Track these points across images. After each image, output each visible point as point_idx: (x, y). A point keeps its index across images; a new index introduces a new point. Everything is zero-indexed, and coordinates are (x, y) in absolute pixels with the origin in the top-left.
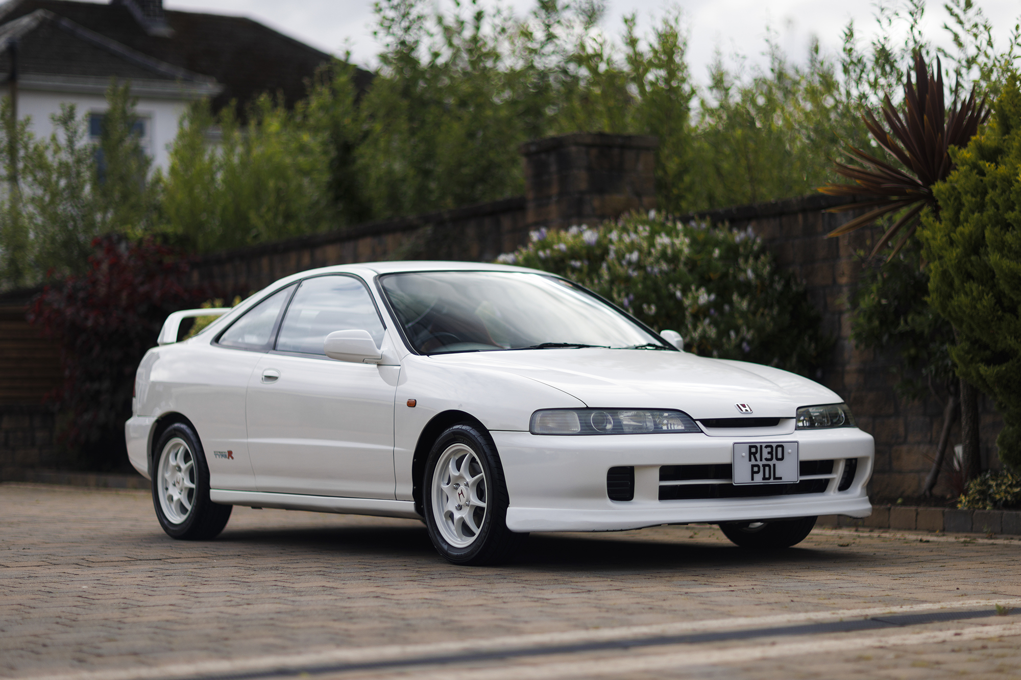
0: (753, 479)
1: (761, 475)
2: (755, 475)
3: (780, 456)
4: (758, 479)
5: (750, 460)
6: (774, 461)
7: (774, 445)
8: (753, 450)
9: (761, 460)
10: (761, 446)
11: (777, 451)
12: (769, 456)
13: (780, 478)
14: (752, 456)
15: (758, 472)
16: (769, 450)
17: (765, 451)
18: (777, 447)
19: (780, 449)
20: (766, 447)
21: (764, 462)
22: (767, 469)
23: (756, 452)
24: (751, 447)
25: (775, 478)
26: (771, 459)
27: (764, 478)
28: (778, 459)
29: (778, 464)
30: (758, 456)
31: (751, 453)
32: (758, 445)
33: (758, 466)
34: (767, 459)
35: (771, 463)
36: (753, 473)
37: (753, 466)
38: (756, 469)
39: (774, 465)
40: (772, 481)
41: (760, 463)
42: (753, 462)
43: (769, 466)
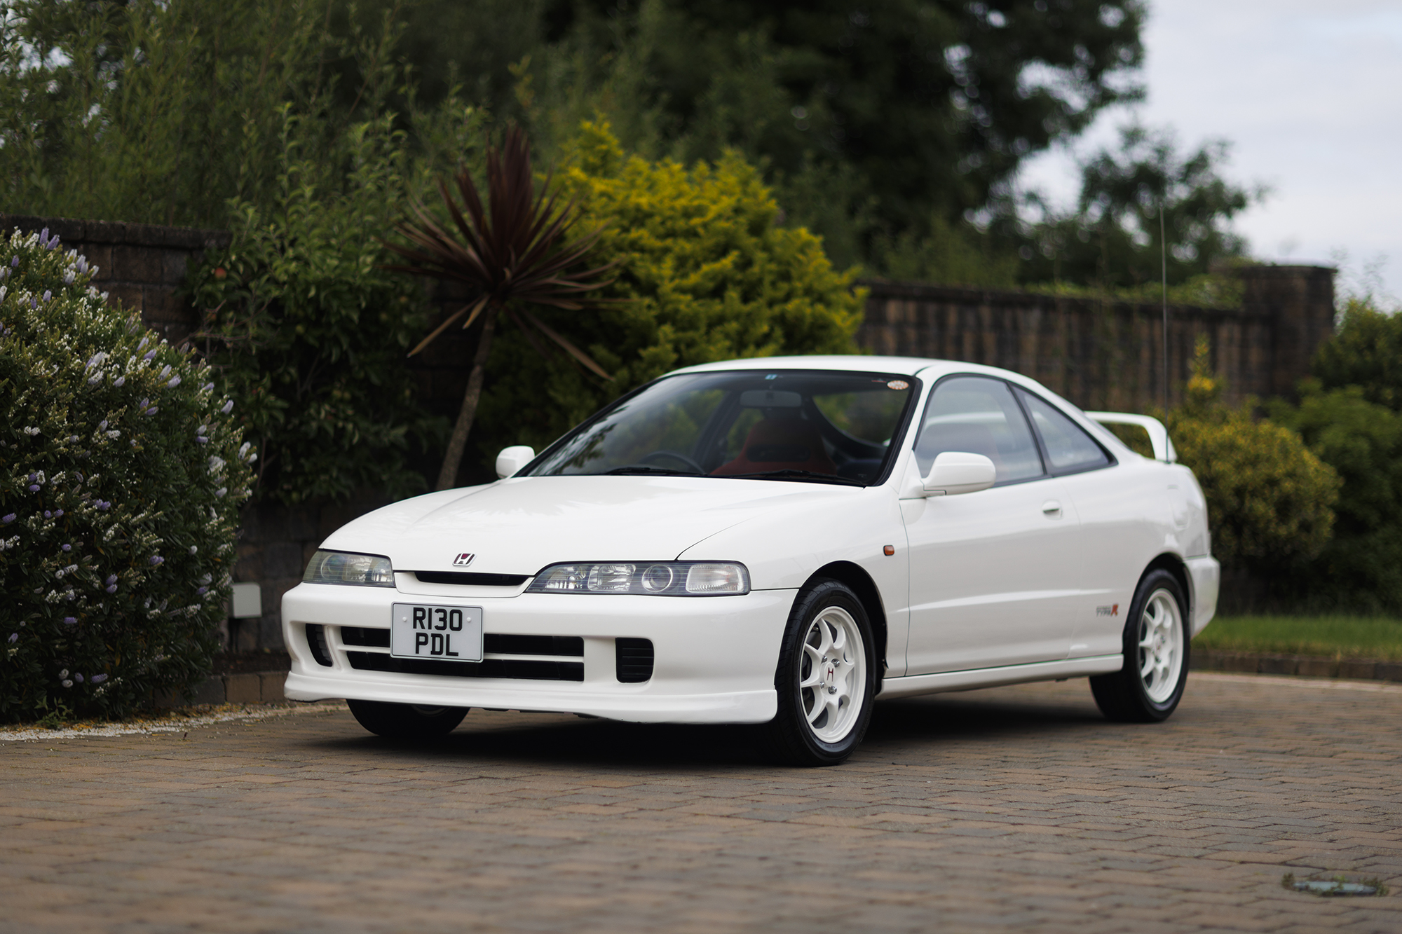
0: (417, 652)
1: (429, 647)
2: (420, 646)
3: (456, 624)
4: (425, 653)
5: (415, 627)
6: (448, 631)
7: (448, 610)
8: (419, 614)
9: (430, 627)
10: (430, 610)
11: (452, 617)
12: (441, 624)
13: (456, 654)
14: (418, 621)
15: (425, 643)
16: (441, 615)
17: (436, 617)
18: (453, 612)
19: (456, 616)
20: (437, 611)
21: (434, 631)
22: (438, 640)
23: (423, 617)
24: (416, 610)
25: (448, 653)
26: (444, 628)
27: (433, 652)
28: (453, 629)
29: (453, 634)
30: (426, 622)
31: (416, 618)
32: (427, 609)
33: (425, 635)
34: (437, 628)
35: (444, 633)
36: (418, 644)
37: (418, 635)
38: (422, 639)
39: (448, 636)
40: (444, 657)
41: (429, 633)
42: (419, 629)
43: (440, 636)
